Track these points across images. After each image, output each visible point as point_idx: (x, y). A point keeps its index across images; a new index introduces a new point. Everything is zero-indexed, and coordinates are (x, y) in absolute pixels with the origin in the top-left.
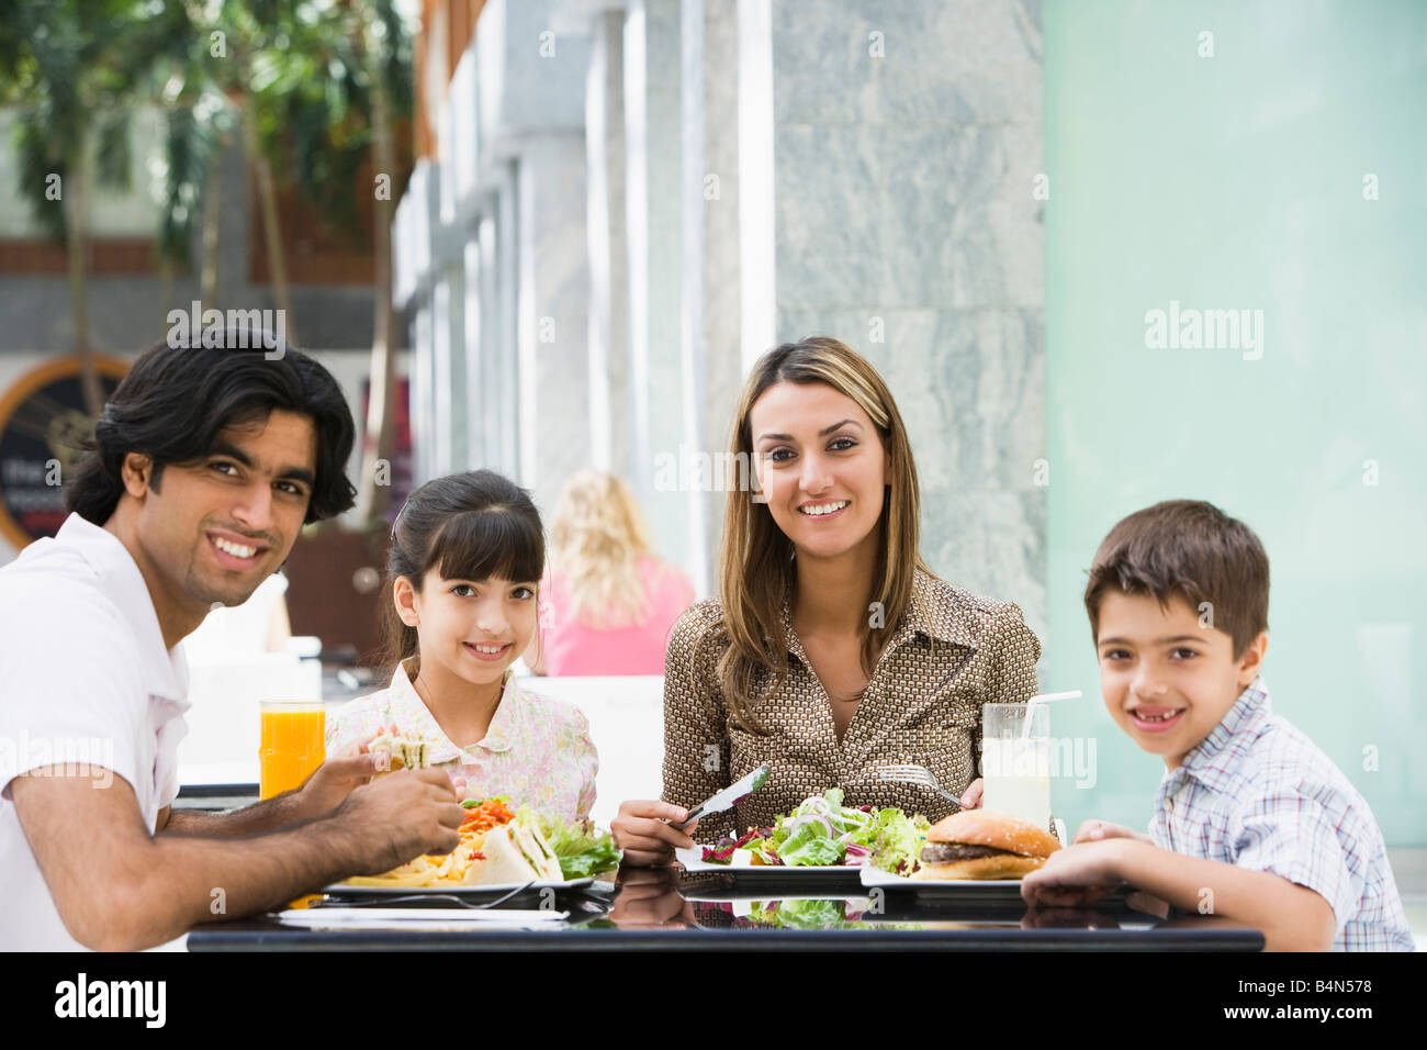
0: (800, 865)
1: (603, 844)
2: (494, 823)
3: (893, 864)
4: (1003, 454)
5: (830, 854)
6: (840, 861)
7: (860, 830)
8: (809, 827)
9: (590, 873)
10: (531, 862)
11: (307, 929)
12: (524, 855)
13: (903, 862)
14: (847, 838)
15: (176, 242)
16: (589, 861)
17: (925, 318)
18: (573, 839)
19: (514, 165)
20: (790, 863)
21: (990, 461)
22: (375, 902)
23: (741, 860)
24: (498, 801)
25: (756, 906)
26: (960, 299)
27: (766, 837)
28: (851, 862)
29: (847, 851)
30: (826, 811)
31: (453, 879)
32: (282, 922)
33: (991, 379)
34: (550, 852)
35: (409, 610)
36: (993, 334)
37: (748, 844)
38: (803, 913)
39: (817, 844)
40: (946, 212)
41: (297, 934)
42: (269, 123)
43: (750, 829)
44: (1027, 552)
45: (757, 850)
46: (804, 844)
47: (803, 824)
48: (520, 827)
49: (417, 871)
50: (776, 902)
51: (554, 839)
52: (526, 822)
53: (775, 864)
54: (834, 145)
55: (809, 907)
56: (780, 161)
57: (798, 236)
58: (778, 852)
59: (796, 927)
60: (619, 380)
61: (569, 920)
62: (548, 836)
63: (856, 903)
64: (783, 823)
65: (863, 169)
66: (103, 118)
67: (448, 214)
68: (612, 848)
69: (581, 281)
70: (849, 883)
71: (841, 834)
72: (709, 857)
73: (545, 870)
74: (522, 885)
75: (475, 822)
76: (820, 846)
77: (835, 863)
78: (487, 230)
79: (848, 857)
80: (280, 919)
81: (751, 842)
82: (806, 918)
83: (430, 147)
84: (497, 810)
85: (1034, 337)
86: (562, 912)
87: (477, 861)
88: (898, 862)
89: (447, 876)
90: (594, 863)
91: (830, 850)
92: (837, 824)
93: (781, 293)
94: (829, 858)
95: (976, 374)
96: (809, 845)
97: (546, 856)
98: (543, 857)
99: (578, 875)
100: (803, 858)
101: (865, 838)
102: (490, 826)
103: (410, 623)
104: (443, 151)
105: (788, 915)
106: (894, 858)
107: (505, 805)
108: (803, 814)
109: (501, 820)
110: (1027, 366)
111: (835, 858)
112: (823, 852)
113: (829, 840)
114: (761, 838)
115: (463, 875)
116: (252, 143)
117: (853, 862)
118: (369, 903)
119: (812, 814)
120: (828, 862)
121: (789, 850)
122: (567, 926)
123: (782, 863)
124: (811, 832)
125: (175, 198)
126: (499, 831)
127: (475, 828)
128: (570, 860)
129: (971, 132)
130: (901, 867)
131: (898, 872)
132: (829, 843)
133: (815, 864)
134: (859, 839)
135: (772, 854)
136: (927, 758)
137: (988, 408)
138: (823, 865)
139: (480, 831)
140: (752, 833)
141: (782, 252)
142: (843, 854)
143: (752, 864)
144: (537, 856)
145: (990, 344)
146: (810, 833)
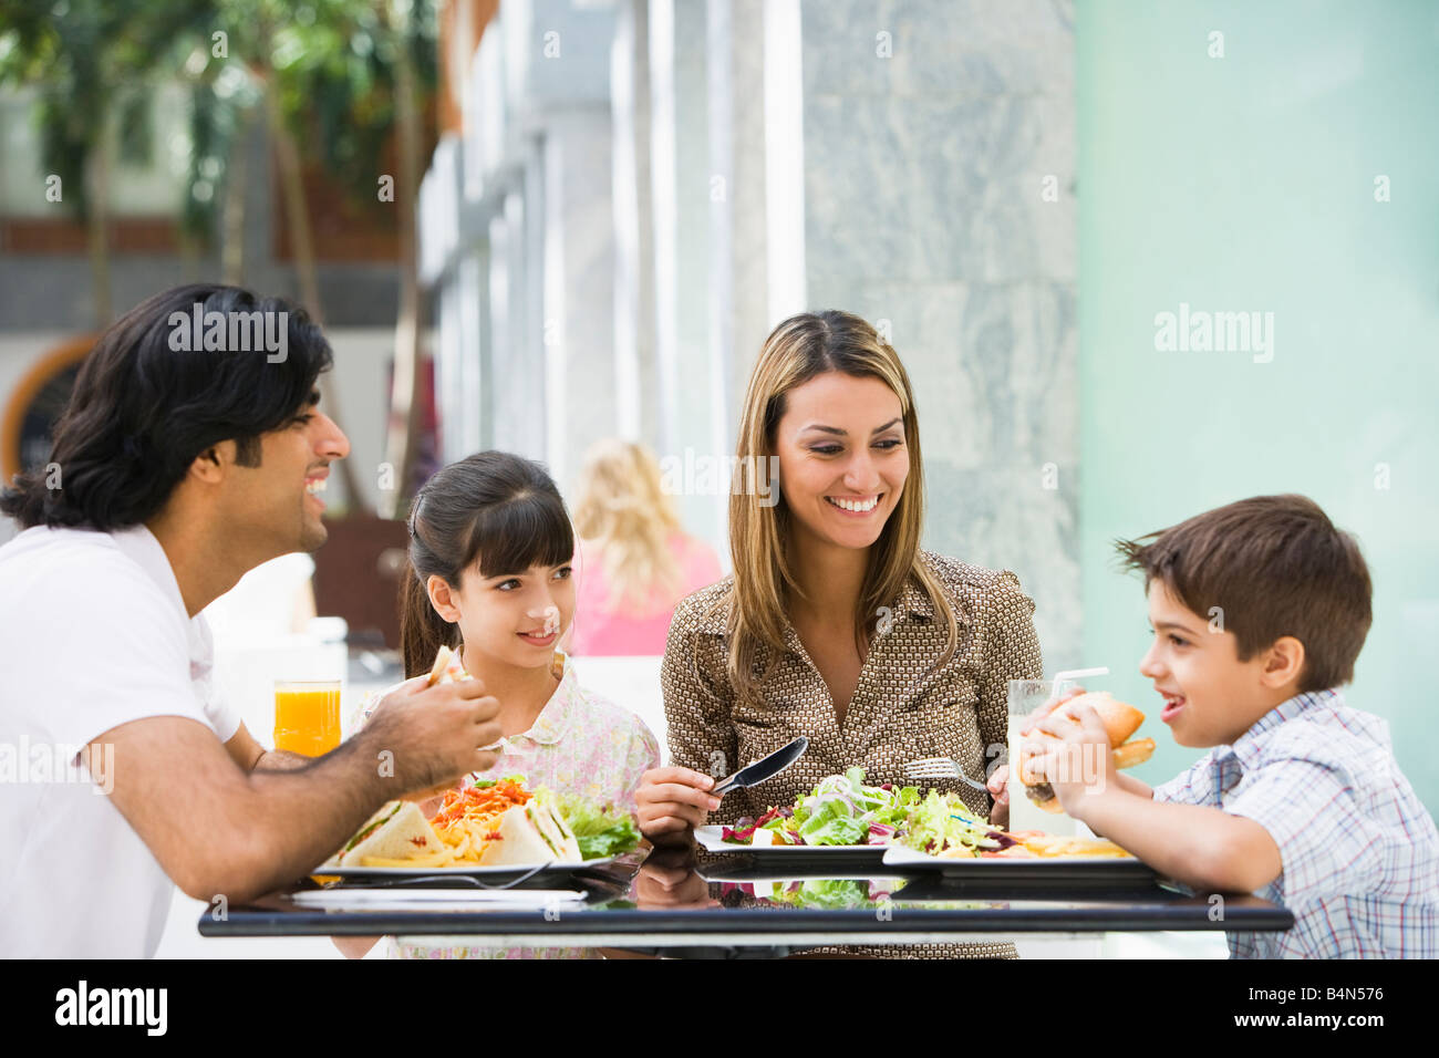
0: (823, 844)
1: (623, 823)
2: (508, 804)
3: (923, 843)
4: (1036, 430)
5: (853, 833)
6: (863, 841)
7: (882, 809)
8: (830, 806)
9: (609, 853)
10: (549, 842)
11: (322, 910)
12: (542, 835)
13: (932, 840)
14: (869, 817)
15: (199, 221)
16: (608, 841)
17: (955, 293)
18: (591, 819)
19: (540, 140)
20: (812, 843)
21: (1022, 436)
22: (390, 883)
23: (762, 839)
24: (512, 781)
25: (777, 887)
26: (992, 273)
27: (787, 816)
28: (875, 842)
29: (870, 830)
30: (847, 791)
31: (468, 860)
32: (296, 903)
33: (1024, 354)
34: (568, 832)
35: (448, 607)
36: (1025, 308)
37: (768, 825)
38: (826, 893)
39: (839, 823)
40: (977, 184)
41: (310, 916)
42: (294, 98)
43: (770, 808)
44: (1061, 530)
45: (778, 830)
46: (826, 823)
47: (824, 803)
48: (538, 807)
49: (433, 852)
50: (797, 883)
51: (572, 819)
52: (544, 801)
53: (797, 843)
54: (863, 116)
55: (832, 887)
56: (808, 133)
57: (827, 208)
58: (799, 832)
59: (817, 907)
60: (647, 357)
61: (588, 900)
62: (566, 815)
63: (878, 882)
64: (803, 802)
65: (892, 140)
66: (125, 95)
67: (475, 190)
68: (631, 828)
69: (608, 257)
70: (871, 863)
71: (862, 813)
72: (729, 837)
73: (563, 850)
74: (538, 865)
75: (488, 803)
76: (843, 825)
77: (859, 842)
78: (513, 207)
79: (871, 836)
80: (293, 900)
81: (772, 821)
82: (829, 898)
83: (455, 121)
84: (511, 790)
85: (1067, 311)
86: (579, 892)
87: (494, 841)
88: (927, 841)
89: (464, 857)
90: (613, 843)
91: (854, 829)
92: (859, 803)
93: (811, 267)
94: (852, 837)
95: (1007, 347)
96: (831, 824)
97: (564, 836)
98: (562, 837)
99: (597, 855)
100: (826, 838)
101: (889, 817)
102: (504, 806)
103: (449, 619)
104: (468, 125)
105: (811, 896)
106: (924, 836)
107: (519, 785)
108: (823, 794)
109: (515, 801)
110: (1060, 340)
111: (858, 838)
112: (846, 831)
113: (852, 819)
114: (782, 817)
115: (479, 856)
116: (276, 120)
117: (876, 841)
118: (385, 884)
119: (833, 793)
120: (851, 841)
121: (810, 830)
122: (585, 907)
123: (803, 843)
124: (832, 811)
125: (196, 176)
126: (516, 811)
127: (488, 809)
128: (589, 840)
129: (1002, 103)
130: (930, 846)
131: (927, 851)
132: (851, 822)
133: (839, 844)
134: (883, 817)
135: (794, 834)
136: (931, 739)
137: (1022, 383)
138: (846, 844)
139: (494, 812)
140: (772, 813)
141: (811, 226)
142: (866, 833)
143: (774, 843)
144: (555, 835)
145: (1022, 319)
146: (832, 813)
